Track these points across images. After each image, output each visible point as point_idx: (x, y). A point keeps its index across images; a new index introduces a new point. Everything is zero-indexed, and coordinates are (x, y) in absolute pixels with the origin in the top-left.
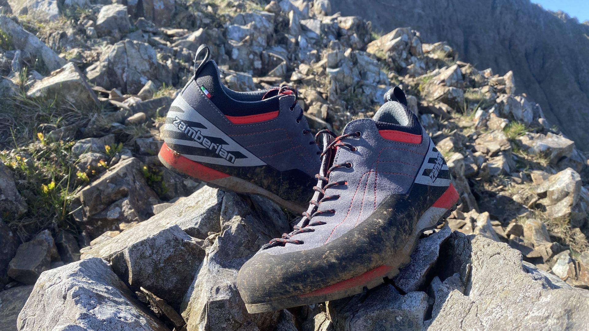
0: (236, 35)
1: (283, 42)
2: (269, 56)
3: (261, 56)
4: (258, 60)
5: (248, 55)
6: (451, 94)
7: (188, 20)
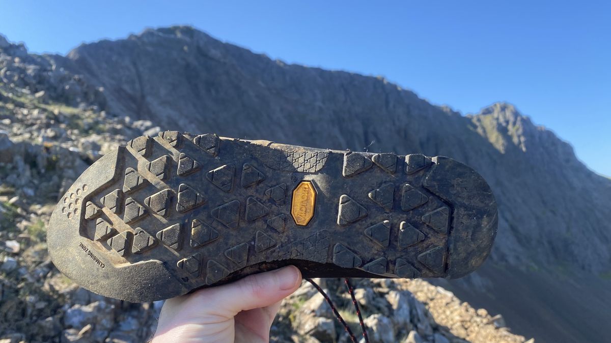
6: (321, 327)
7: (18, 308)
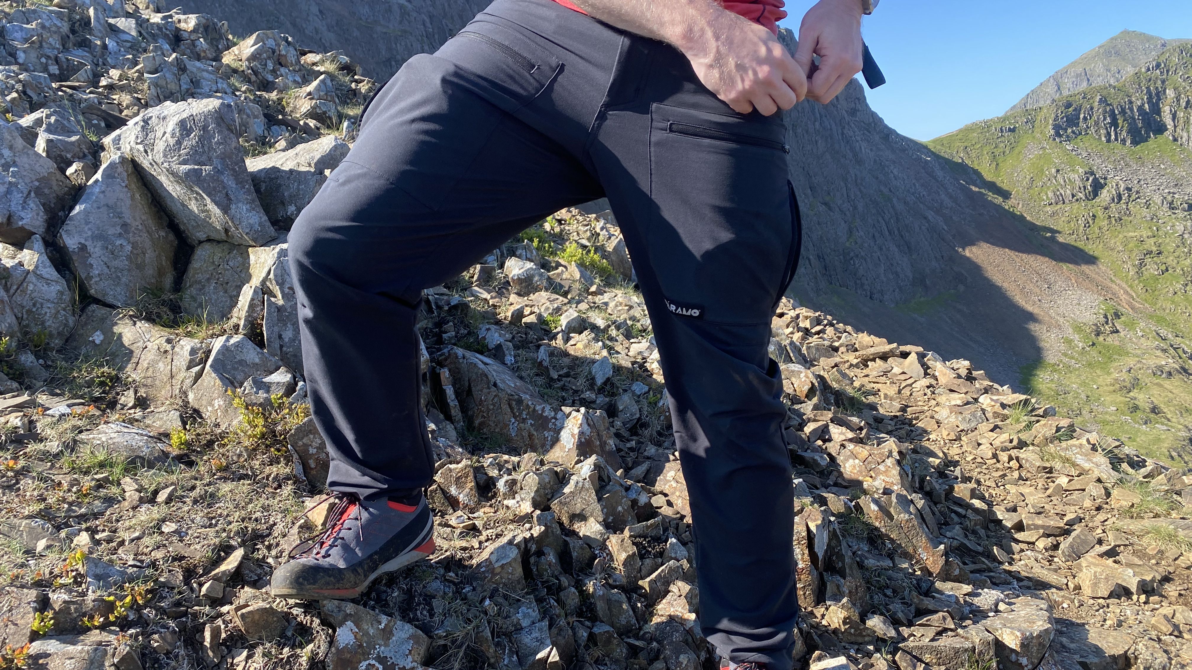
0: (18, 35)
1: (84, 44)
2: (67, 59)
3: (57, 60)
4: (52, 64)
5: (38, 58)
6: (320, 108)
